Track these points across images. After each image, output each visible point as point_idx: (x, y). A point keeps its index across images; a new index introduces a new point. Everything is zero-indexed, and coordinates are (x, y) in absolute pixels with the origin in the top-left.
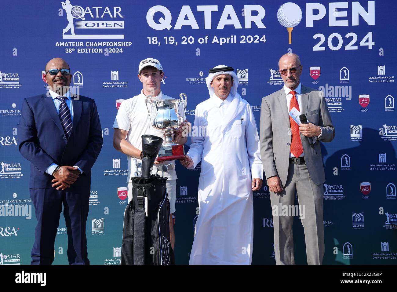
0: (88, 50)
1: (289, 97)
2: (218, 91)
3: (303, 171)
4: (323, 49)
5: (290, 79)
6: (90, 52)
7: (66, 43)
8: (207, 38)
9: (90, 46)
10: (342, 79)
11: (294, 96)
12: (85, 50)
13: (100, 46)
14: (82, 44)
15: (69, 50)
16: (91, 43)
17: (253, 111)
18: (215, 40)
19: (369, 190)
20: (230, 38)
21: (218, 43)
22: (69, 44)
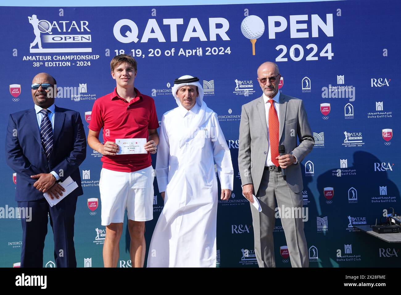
0: (56, 64)
1: (268, 106)
2: (183, 102)
3: (281, 178)
4: (286, 60)
5: (269, 88)
6: (57, 66)
7: (34, 57)
8: (173, 50)
9: (58, 59)
10: (305, 89)
11: (272, 105)
12: (53, 64)
13: (68, 59)
14: (49, 58)
15: (36, 64)
16: (59, 57)
17: (220, 120)
18: (181, 52)
19: (332, 195)
20: (195, 50)
21: (184, 55)
22: (36, 58)
